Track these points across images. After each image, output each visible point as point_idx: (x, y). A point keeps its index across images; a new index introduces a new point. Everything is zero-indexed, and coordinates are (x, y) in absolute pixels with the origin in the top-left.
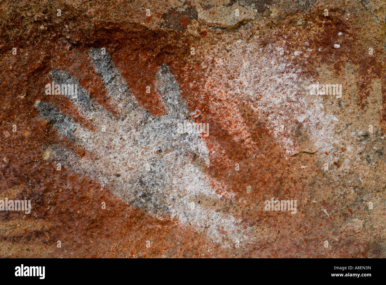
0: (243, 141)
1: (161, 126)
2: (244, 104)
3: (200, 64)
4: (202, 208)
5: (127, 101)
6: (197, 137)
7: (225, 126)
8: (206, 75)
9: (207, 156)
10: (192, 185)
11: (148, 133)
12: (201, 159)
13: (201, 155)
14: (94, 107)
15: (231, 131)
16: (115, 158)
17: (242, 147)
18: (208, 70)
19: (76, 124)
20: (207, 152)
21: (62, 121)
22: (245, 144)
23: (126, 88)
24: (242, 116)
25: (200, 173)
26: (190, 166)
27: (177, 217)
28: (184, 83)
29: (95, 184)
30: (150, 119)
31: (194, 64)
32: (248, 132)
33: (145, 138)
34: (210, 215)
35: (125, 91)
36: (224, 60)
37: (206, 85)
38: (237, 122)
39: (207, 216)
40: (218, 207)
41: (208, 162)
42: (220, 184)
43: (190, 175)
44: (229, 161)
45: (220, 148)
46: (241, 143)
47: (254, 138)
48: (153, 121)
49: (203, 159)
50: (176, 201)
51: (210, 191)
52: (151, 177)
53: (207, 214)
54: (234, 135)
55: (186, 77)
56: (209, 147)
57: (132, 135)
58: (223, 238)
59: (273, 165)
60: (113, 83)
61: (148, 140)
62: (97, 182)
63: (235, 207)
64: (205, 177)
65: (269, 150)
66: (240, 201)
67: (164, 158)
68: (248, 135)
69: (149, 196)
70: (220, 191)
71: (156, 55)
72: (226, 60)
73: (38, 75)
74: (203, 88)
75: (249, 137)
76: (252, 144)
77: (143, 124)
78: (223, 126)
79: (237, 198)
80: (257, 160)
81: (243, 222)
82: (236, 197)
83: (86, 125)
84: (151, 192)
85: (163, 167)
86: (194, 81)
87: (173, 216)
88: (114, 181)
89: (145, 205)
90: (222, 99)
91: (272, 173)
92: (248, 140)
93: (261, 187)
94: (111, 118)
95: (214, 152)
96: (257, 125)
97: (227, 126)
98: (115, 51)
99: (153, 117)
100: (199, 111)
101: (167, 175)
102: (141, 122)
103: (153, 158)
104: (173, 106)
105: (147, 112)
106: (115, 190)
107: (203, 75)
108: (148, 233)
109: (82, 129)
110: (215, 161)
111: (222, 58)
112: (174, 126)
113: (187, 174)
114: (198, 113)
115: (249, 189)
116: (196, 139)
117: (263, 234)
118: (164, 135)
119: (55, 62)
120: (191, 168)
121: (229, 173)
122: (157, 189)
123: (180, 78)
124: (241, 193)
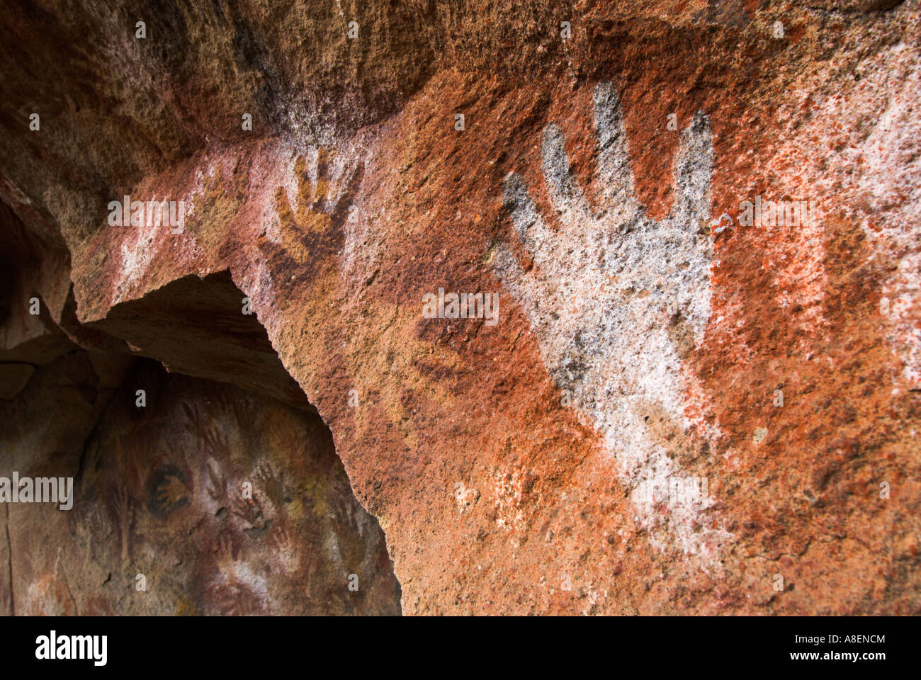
0: (798, 310)
1: (654, 241)
2: (843, 214)
3: (775, 111)
4: (647, 435)
5: (619, 184)
6: (702, 277)
7: (771, 263)
8: (781, 137)
9: (702, 322)
10: (652, 377)
11: (627, 249)
12: (687, 326)
13: (690, 317)
14: (570, 189)
15: (781, 277)
16: (566, 284)
17: (790, 324)
18: (789, 125)
19: (536, 215)
20: (707, 315)
21: (524, 206)
22: (801, 317)
23: (625, 158)
24: (823, 245)
25: (675, 356)
26: (660, 335)
27: (602, 431)
28: (727, 154)
29: (524, 320)
30: (641, 223)
31: (761, 111)
32: (822, 290)
33: (618, 259)
34: (653, 456)
35: (623, 166)
36: (842, 100)
37: (771, 161)
38: (807, 257)
39: (646, 454)
40: (673, 446)
41: (699, 339)
42: (702, 395)
43: (654, 355)
44: (744, 350)
45: (736, 314)
46: (792, 314)
47: (831, 309)
48: (644, 229)
49: (692, 327)
50: (613, 399)
51: (675, 403)
52: (596, 336)
53: (648, 451)
54: (782, 289)
55: (738, 140)
56: (716, 304)
57: (600, 249)
58: (657, 521)
59: (848, 398)
60: (611, 149)
61: (623, 265)
62: (528, 319)
63: (709, 464)
64: (682, 370)
65: (853, 352)
66: (726, 456)
67: (629, 306)
68: (817, 298)
69: (582, 372)
70: (692, 413)
71: (688, 89)
72: (847, 100)
73: (528, 132)
74: (761, 167)
75: (818, 303)
76: (818, 322)
77: (624, 232)
78: (767, 263)
79: (723, 446)
80: (810, 368)
81: (714, 508)
82: (720, 439)
83: (549, 220)
84: (588, 365)
85: (620, 322)
86: (751, 151)
87: (597, 425)
88: (546, 324)
89: (571, 384)
90: (793, 197)
91: (833, 417)
92: (811, 311)
93: (791, 442)
94: (586, 212)
95: (720, 318)
96: (854, 275)
97: (778, 265)
98: (627, 87)
99: (647, 220)
100: (728, 217)
101: (620, 341)
102: (622, 227)
103: (613, 301)
104: (690, 202)
105: (640, 208)
106: (544, 341)
107: (776, 136)
108: (558, 438)
109: (542, 224)
110: (714, 340)
111: (836, 95)
112: (674, 245)
113: (651, 351)
114: (724, 222)
115: (761, 435)
116: (697, 280)
117: (745, 568)
118: (653, 260)
119: (553, 110)
120: (661, 338)
121: (735, 378)
122: (597, 363)
123: (721, 143)
124: (737, 437)
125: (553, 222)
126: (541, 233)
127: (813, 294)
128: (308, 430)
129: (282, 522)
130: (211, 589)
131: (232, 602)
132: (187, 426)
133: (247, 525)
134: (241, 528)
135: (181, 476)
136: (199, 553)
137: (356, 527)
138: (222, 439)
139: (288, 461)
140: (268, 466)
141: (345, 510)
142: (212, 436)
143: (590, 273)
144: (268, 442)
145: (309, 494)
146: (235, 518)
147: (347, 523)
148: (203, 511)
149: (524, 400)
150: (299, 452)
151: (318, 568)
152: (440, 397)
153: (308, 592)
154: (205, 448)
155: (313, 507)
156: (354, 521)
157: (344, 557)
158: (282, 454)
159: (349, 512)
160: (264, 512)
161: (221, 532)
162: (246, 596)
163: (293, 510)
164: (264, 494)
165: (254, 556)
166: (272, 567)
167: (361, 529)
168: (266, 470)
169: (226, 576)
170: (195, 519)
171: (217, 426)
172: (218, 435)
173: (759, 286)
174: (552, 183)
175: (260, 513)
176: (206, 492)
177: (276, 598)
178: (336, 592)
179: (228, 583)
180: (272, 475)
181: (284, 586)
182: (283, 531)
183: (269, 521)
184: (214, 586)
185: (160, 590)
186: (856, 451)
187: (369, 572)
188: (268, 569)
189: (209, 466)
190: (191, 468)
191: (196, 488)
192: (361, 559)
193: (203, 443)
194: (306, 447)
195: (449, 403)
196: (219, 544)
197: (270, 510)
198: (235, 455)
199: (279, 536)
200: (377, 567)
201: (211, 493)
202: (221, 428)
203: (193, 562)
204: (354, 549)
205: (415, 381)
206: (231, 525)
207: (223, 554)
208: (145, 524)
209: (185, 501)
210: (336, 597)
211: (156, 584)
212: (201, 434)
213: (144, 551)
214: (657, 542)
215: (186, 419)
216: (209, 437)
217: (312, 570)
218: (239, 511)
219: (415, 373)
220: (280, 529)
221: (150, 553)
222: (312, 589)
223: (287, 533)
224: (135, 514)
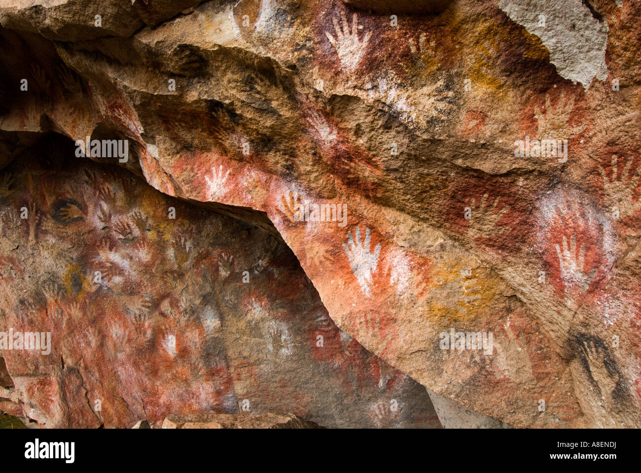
0: (384, 273)
1: (370, 257)
2: (391, 265)
3: (389, 249)
4: (365, 282)
5: (367, 245)
7: (383, 267)
8: (388, 252)
9: (374, 271)
10: (366, 275)
11: (366, 256)
12: (372, 270)
14: (360, 241)
15: (383, 269)
16: (356, 256)
17: (383, 275)
21: (351, 239)
23: (369, 242)
24: (388, 268)
25: (370, 273)
27: (358, 279)
31: (387, 248)
34: (365, 284)
36: (395, 252)
37: (386, 255)
38: (386, 268)
40: (368, 284)
42: (372, 279)
44: (377, 276)
45: (378, 271)
47: (387, 275)
50: (360, 275)
51: (369, 279)
52: (360, 266)
54: (383, 271)
55: (384, 249)
56: (376, 269)
57: (363, 254)
59: (386, 284)
60: (368, 239)
61: (365, 258)
62: (349, 258)
63: (371, 286)
64: (370, 275)
65: (387, 280)
67: (365, 264)
69: (357, 270)
70: (371, 281)
71: (380, 240)
73: (354, 226)
76: (385, 276)
80: (383, 280)
82: (373, 285)
85: (364, 266)
86: (385, 252)
88: (352, 261)
89: (354, 271)
90: (387, 260)
91: (384, 286)
94: (362, 246)
95: (376, 271)
96: (390, 272)
99: (370, 253)
101: (363, 268)
102: (367, 252)
103: (363, 262)
104: (376, 254)
105: (370, 251)
106: (351, 263)
108: (351, 277)
109: (354, 244)
110: (375, 273)
112: (373, 259)
113: (367, 271)
114: (380, 260)
115: (377, 285)
116: (375, 265)
118: (370, 259)
119: (359, 225)
120: (369, 271)
121: (376, 278)
122: (359, 270)
123: (382, 249)
124: (375, 284)
125: (356, 245)
126: (353, 246)
127: (386, 273)
128: (167, 202)
129: (144, 239)
130: (93, 262)
131: (106, 269)
132: (87, 182)
133: (121, 237)
134: (117, 238)
135: (79, 206)
136: (86, 244)
137: (185, 248)
138: (111, 193)
139: (152, 213)
140: (139, 212)
141: (180, 240)
142: (105, 191)
143: (360, 256)
144: (142, 202)
145: (161, 230)
146: (114, 233)
147: (181, 245)
148: (93, 225)
149: (346, 270)
150: (160, 210)
151: (161, 262)
152: (328, 263)
153: (154, 271)
154: (99, 196)
155: (163, 235)
156: (184, 245)
157: (176, 259)
158: (149, 209)
159: (182, 241)
160: (133, 233)
161: (104, 237)
162: (116, 268)
163: (151, 235)
164: (135, 225)
165: (123, 251)
166: (134, 258)
167: (187, 249)
168: (138, 214)
169: (103, 258)
170: (87, 229)
171: (109, 187)
172: (109, 192)
173: (381, 269)
174: (357, 238)
175: (131, 233)
176: (96, 217)
177: (134, 271)
178: (169, 272)
179: (104, 261)
180: (141, 218)
181: (140, 266)
182: (143, 243)
183: (136, 238)
184: (95, 261)
185: (57, 258)
186: (385, 289)
187: (189, 267)
188: (131, 258)
189: (100, 205)
190: (88, 204)
191: (90, 214)
192: (186, 261)
193: (98, 193)
194: (164, 209)
195: (330, 265)
196: (101, 243)
197: (137, 232)
198: (119, 203)
199: (140, 244)
200: (193, 265)
201: (100, 218)
202: (111, 188)
203: (81, 249)
204: (183, 256)
205: (322, 259)
206: (111, 235)
207: (103, 247)
208: (49, 224)
209: (81, 219)
210: (169, 274)
211: (54, 255)
212: (96, 188)
213: (48, 238)
214: (363, 293)
215: (86, 178)
216: (103, 191)
217: (158, 262)
218: (118, 230)
219: (323, 258)
220: (141, 242)
221: (52, 240)
222: (156, 269)
223: (146, 244)
224: (41, 218)
